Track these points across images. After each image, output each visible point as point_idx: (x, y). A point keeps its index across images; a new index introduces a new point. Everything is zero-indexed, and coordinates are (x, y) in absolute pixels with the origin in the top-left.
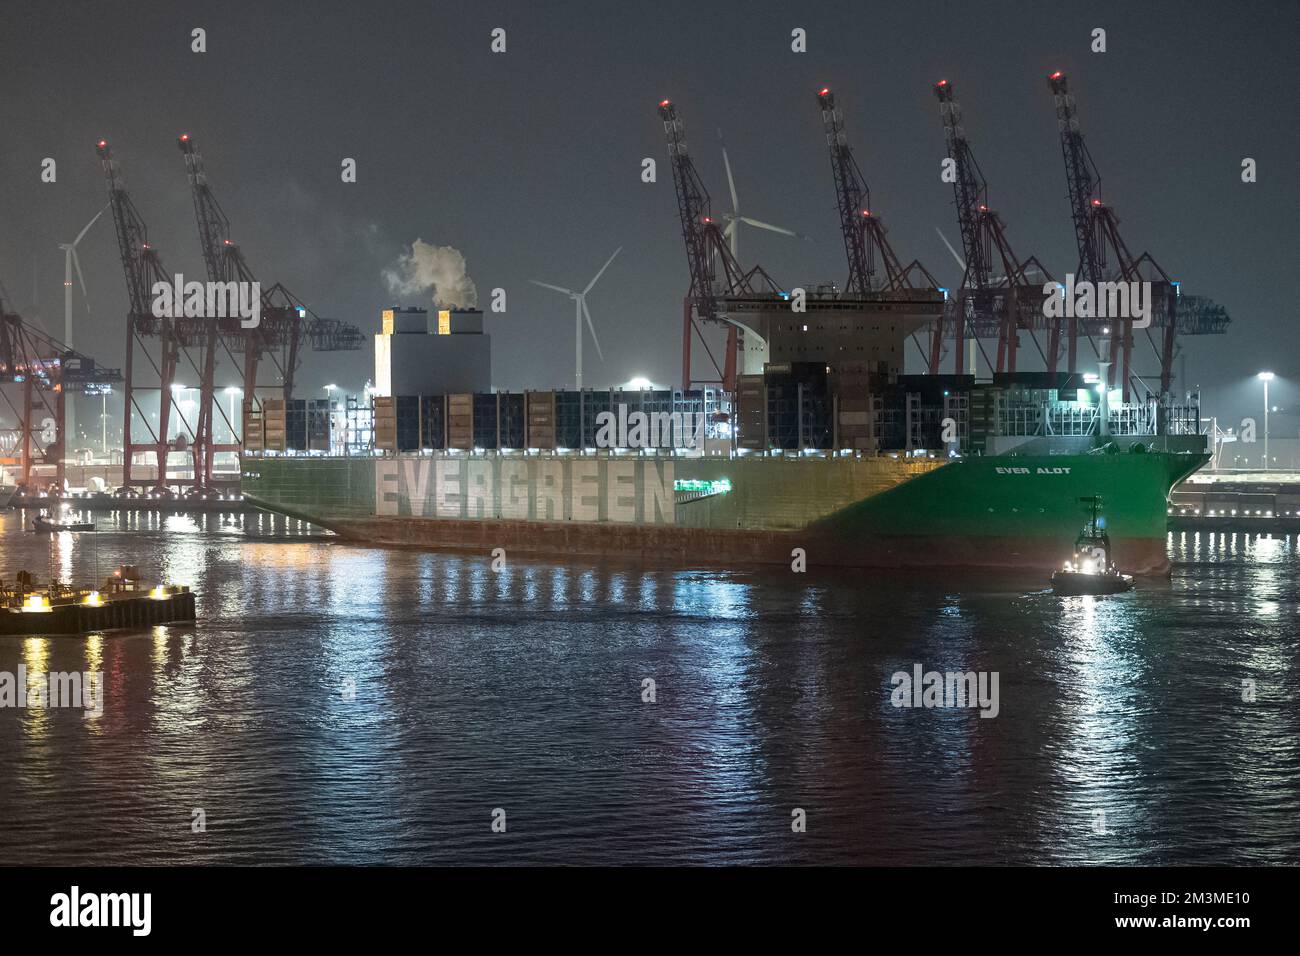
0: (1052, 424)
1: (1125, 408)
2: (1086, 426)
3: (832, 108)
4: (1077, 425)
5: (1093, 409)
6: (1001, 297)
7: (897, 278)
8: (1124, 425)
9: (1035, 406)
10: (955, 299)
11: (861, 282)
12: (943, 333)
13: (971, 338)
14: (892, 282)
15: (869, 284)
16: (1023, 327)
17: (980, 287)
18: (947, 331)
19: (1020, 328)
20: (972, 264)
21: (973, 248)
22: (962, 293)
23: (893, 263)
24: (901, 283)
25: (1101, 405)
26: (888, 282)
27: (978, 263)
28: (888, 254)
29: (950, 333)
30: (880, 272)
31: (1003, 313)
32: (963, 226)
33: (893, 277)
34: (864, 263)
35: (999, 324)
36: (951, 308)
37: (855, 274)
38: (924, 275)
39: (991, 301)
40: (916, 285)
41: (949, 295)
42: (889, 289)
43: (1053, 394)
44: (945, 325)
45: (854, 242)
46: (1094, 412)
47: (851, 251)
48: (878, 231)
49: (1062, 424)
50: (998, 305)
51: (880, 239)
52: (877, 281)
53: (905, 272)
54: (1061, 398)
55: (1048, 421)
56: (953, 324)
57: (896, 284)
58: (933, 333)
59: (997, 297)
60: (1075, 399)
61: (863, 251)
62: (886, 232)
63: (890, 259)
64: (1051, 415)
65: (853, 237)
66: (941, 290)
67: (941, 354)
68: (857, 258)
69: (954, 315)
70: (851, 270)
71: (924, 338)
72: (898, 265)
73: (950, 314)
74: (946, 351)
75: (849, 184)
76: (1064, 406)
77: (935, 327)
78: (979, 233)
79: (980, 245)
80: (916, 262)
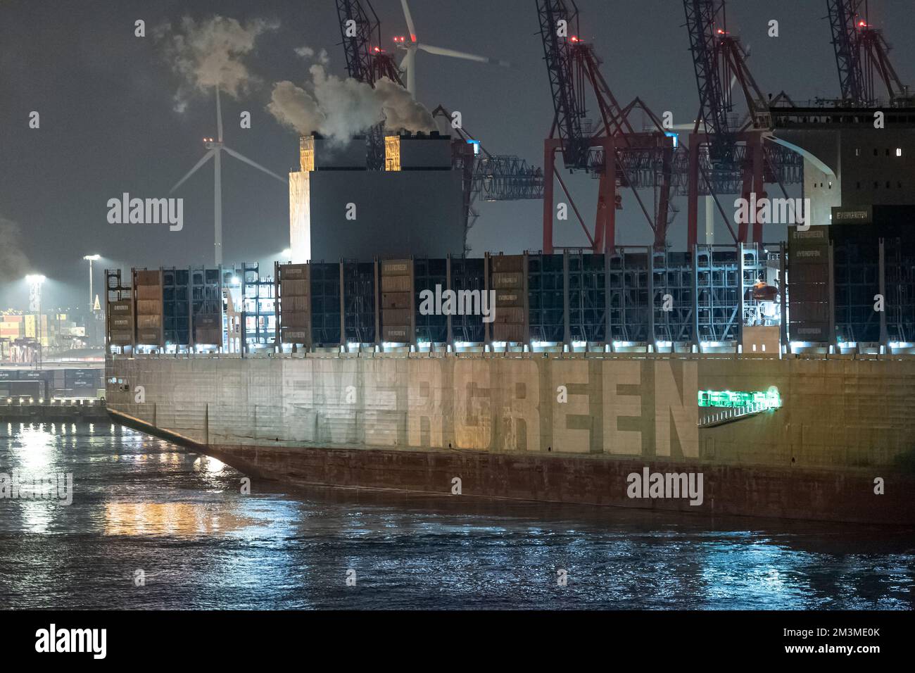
6: (744, 143)
7: (614, 120)
10: (687, 146)
11: (569, 125)
12: (672, 188)
13: (705, 194)
14: (607, 126)
15: (579, 128)
17: (718, 131)
18: (677, 186)
19: (767, 181)
20: (708, 102)
21: (709, 82)
22: (696, 138)
23: (609, 102)
24: (618, 126)
26: (603, 125)
28: (601, 91)
29: (681, 189)
30: (593, 114)
31: (747, 163)
32: (696, 55)
33: (609, 120)
34: (573, 101)
35: (742, 176)
36: (681, 156)
37: (561, 115)
38: (647, 115)
39: (732, 147)
40: (638, 129)
41: (678, 141)
42: (604, 134)
44: (675, 179)
45: (560, 76)
47: (556, 87)
48: (590, 63)
50: (740, 152)
51: (593, 71)
52: (589, 124)
53: (624, 113)
56: (684, 177)
57: (613, 128)
58: (659, 189)
59: (738, 143)
61: (571, 86)
62: (599, 62)
63: (604, 95)
65: (559, 69)
66: (669, 135)
67: (670, 215)
68: (564, 96)
69: (685, 166)
70: (557, 111)
71: (649, 195)
72: (615, 103)
73: (679, 165)
74: (675, 211)
77: (661, 182)
78: (715, 63)
79: (717, 78)
80: (637, 100)
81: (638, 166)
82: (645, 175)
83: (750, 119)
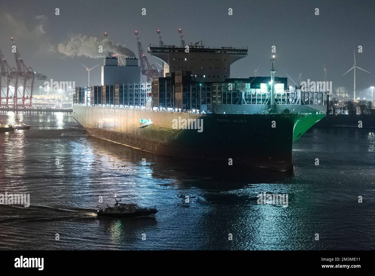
0: (245, 99)
1: (285, 92)
2: (263, 100)
4: (259, 100)
8: (284, 100)
9: (238, 91)
25: (271, 91)
43: (248, 85)
46: (268, 93)
49: (251, 99)
54: (252, 87)
55: (243, 97)
60: (259, 88)
64: (245, 95)
76: (253, 91)
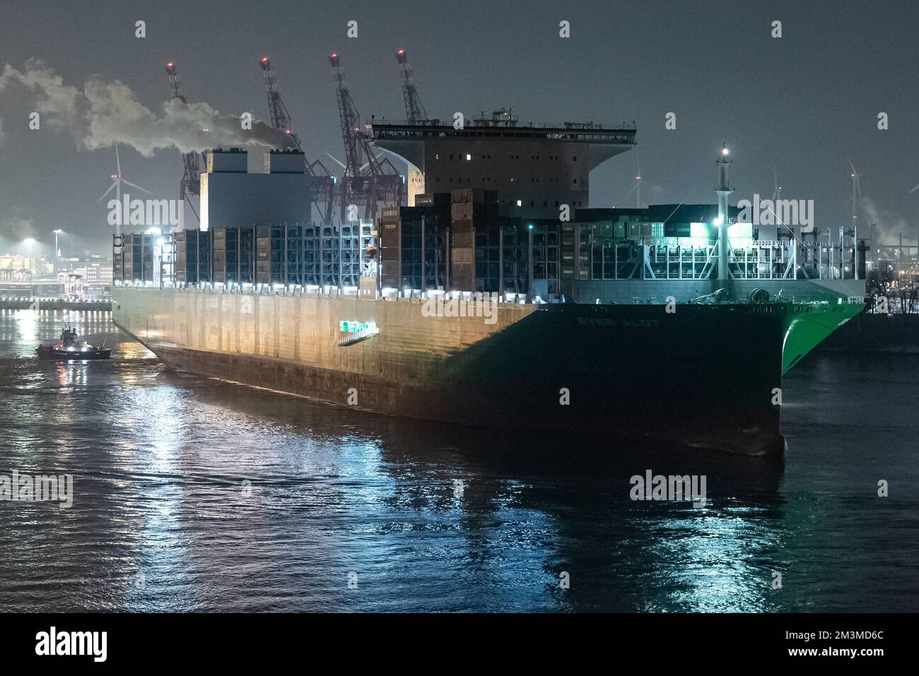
0: (653, 265)
1: (754, 247)
2: (699, 267)
3: (269, 69)
5: (711, 247)
6: (368, 182)
8: (752, 267)
9: (633, 243)
10: (341, 182)
12: (333, 203)
16: (380, 199)
17: (355, 176)
18: (336, 201)
19: (378, 200)
20: (351, 163)
21: (351, 153)
22: (345, 179)
25: (719, 242)
27: (353, 162)
29: (337, 203)
31: (369, 191)
32: (346, 140)
35: (366, 198)
36: (338, 188)
38: (322, 169)
39: (362, 184)
40: (318, 175)
41: (337, 180)
43: (658, 228)
44: (335, 198)
46: (711, 250)
49: (667, 265)
50: (365, 187)
54: (668, 233)
55: (648, 261)
56: (339, 197)
58: (327, 203)
59: (365, 182)
64: (652, 254)
66: (332, 177)
67: (332, 215)
69: (340, 192)
71: (322, 206)
73: (337, 192)
74: (335, 213)
75: (279, 114)
76: (672, 243)
77: (328, 199)
78: (355, 144)
79: (355, 151)
80: (318, 161)
81: (318, 192)
82: (321, 196)
83: (370, 171)
